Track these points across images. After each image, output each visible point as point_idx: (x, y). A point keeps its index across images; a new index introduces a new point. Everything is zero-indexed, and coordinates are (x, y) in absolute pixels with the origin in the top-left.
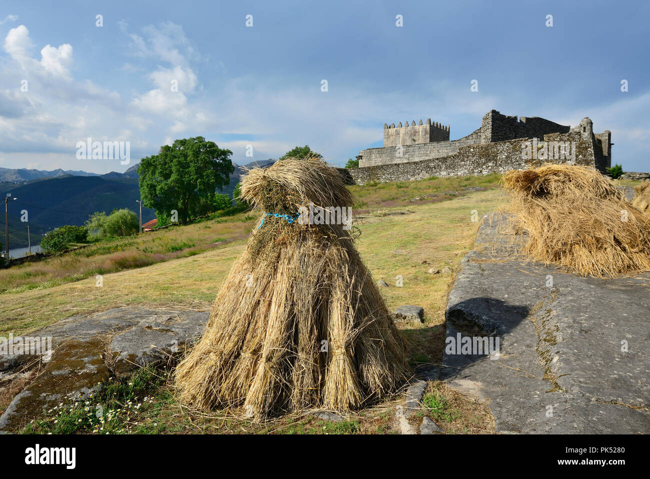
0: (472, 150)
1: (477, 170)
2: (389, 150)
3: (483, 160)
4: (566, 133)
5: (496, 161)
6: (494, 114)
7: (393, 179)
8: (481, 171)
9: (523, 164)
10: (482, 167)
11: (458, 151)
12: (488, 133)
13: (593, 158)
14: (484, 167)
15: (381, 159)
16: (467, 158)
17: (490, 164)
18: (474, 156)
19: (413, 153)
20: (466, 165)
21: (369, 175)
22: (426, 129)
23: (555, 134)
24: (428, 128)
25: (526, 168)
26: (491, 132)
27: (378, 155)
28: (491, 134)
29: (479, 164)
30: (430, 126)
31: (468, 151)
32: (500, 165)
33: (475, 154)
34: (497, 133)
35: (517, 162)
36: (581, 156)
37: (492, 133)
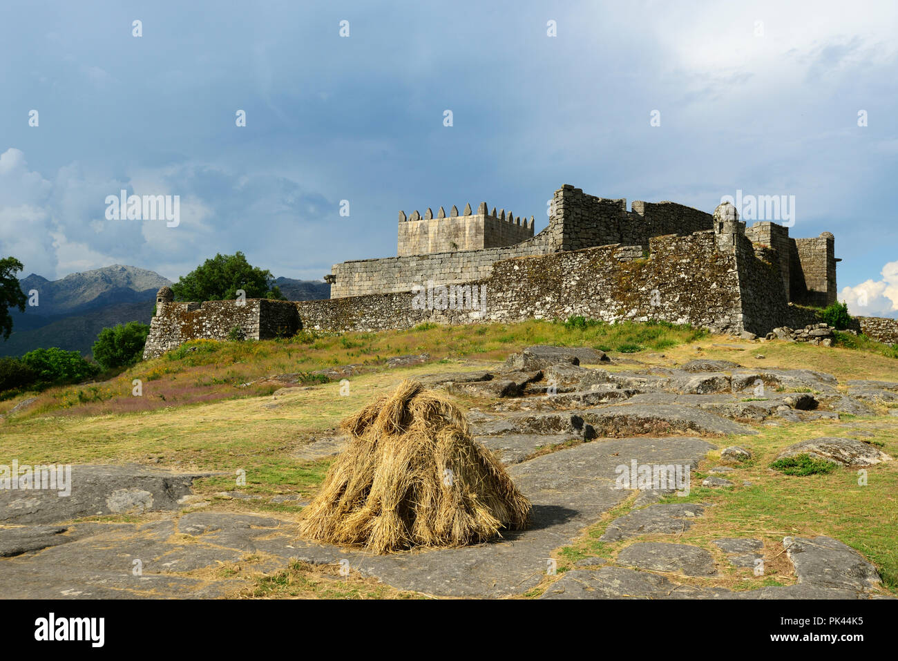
0: (516, 268)
1: (525, 311)
2: (386, 265)
3: (536, 290)
4: (687, 235)
5: (559, 291)
6: (569, 194)
7: (380, 325)
8: (532, 313)
9: (608, 301)
10: (533, 304)
11: (492, 269)
12: (558, 232)
13: (738, 289)
14: (538, 303)
15: (370, 283)
16: (508, 284)
17: (548, 299)
18: (519, 281)
19: (429, 272)
20: (504, 299)
21: (336, 317)
22: (477, 223)
23: (668, 236)
24: (482, 220)
25: (613, 308)
26: (562, 230)
27: (365, 275)
28: (561, 235)
29: (528, 298)
30: (486, 216)
31: (510, 270)
32: (567, 301)
33: (523, 277)
34: (576, 233)
35: (598, 294)
36: (714, 285)
37: (564, 232)
